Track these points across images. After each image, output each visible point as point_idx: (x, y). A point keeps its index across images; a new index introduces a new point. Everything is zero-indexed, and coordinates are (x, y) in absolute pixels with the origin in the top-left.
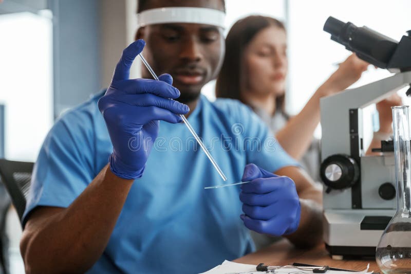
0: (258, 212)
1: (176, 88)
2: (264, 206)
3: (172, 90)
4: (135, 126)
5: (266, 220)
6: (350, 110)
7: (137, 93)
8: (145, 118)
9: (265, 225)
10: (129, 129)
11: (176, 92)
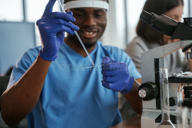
0: (109, 79)
1: (74, 17)
2: (112, 76)
3: (72, 17)
4: (54, 33)
5: (112, 83)
6: (155, 59)
7: (55, 18)
8: (58, 29)
9: (111, 85)
10: (50, 34)
11: (73, 19)
